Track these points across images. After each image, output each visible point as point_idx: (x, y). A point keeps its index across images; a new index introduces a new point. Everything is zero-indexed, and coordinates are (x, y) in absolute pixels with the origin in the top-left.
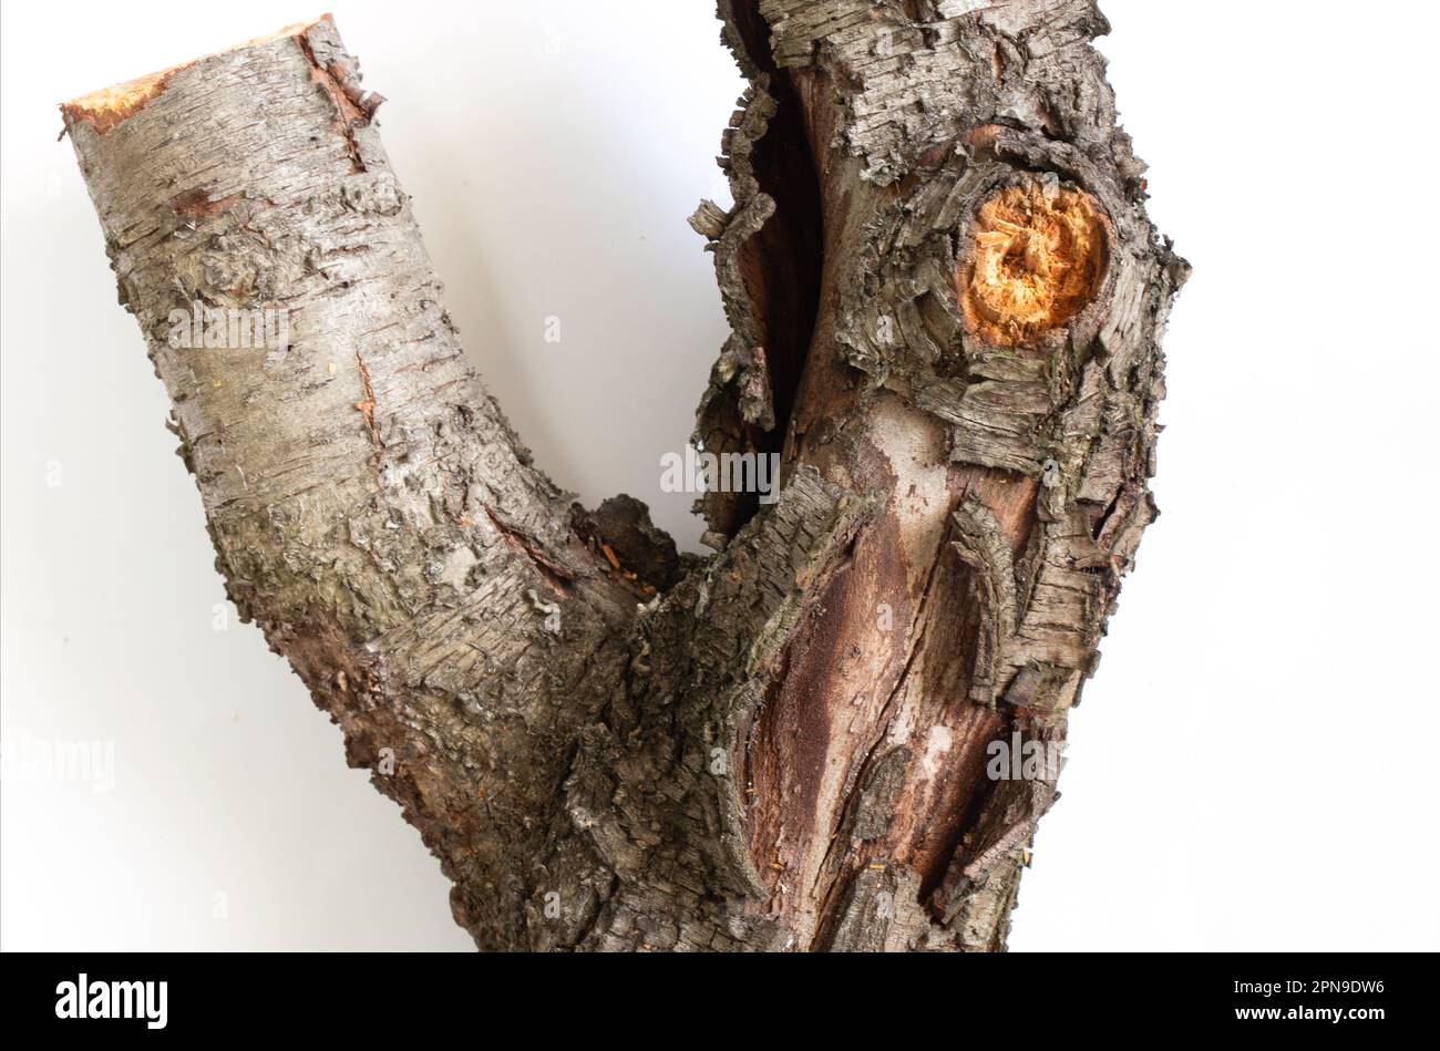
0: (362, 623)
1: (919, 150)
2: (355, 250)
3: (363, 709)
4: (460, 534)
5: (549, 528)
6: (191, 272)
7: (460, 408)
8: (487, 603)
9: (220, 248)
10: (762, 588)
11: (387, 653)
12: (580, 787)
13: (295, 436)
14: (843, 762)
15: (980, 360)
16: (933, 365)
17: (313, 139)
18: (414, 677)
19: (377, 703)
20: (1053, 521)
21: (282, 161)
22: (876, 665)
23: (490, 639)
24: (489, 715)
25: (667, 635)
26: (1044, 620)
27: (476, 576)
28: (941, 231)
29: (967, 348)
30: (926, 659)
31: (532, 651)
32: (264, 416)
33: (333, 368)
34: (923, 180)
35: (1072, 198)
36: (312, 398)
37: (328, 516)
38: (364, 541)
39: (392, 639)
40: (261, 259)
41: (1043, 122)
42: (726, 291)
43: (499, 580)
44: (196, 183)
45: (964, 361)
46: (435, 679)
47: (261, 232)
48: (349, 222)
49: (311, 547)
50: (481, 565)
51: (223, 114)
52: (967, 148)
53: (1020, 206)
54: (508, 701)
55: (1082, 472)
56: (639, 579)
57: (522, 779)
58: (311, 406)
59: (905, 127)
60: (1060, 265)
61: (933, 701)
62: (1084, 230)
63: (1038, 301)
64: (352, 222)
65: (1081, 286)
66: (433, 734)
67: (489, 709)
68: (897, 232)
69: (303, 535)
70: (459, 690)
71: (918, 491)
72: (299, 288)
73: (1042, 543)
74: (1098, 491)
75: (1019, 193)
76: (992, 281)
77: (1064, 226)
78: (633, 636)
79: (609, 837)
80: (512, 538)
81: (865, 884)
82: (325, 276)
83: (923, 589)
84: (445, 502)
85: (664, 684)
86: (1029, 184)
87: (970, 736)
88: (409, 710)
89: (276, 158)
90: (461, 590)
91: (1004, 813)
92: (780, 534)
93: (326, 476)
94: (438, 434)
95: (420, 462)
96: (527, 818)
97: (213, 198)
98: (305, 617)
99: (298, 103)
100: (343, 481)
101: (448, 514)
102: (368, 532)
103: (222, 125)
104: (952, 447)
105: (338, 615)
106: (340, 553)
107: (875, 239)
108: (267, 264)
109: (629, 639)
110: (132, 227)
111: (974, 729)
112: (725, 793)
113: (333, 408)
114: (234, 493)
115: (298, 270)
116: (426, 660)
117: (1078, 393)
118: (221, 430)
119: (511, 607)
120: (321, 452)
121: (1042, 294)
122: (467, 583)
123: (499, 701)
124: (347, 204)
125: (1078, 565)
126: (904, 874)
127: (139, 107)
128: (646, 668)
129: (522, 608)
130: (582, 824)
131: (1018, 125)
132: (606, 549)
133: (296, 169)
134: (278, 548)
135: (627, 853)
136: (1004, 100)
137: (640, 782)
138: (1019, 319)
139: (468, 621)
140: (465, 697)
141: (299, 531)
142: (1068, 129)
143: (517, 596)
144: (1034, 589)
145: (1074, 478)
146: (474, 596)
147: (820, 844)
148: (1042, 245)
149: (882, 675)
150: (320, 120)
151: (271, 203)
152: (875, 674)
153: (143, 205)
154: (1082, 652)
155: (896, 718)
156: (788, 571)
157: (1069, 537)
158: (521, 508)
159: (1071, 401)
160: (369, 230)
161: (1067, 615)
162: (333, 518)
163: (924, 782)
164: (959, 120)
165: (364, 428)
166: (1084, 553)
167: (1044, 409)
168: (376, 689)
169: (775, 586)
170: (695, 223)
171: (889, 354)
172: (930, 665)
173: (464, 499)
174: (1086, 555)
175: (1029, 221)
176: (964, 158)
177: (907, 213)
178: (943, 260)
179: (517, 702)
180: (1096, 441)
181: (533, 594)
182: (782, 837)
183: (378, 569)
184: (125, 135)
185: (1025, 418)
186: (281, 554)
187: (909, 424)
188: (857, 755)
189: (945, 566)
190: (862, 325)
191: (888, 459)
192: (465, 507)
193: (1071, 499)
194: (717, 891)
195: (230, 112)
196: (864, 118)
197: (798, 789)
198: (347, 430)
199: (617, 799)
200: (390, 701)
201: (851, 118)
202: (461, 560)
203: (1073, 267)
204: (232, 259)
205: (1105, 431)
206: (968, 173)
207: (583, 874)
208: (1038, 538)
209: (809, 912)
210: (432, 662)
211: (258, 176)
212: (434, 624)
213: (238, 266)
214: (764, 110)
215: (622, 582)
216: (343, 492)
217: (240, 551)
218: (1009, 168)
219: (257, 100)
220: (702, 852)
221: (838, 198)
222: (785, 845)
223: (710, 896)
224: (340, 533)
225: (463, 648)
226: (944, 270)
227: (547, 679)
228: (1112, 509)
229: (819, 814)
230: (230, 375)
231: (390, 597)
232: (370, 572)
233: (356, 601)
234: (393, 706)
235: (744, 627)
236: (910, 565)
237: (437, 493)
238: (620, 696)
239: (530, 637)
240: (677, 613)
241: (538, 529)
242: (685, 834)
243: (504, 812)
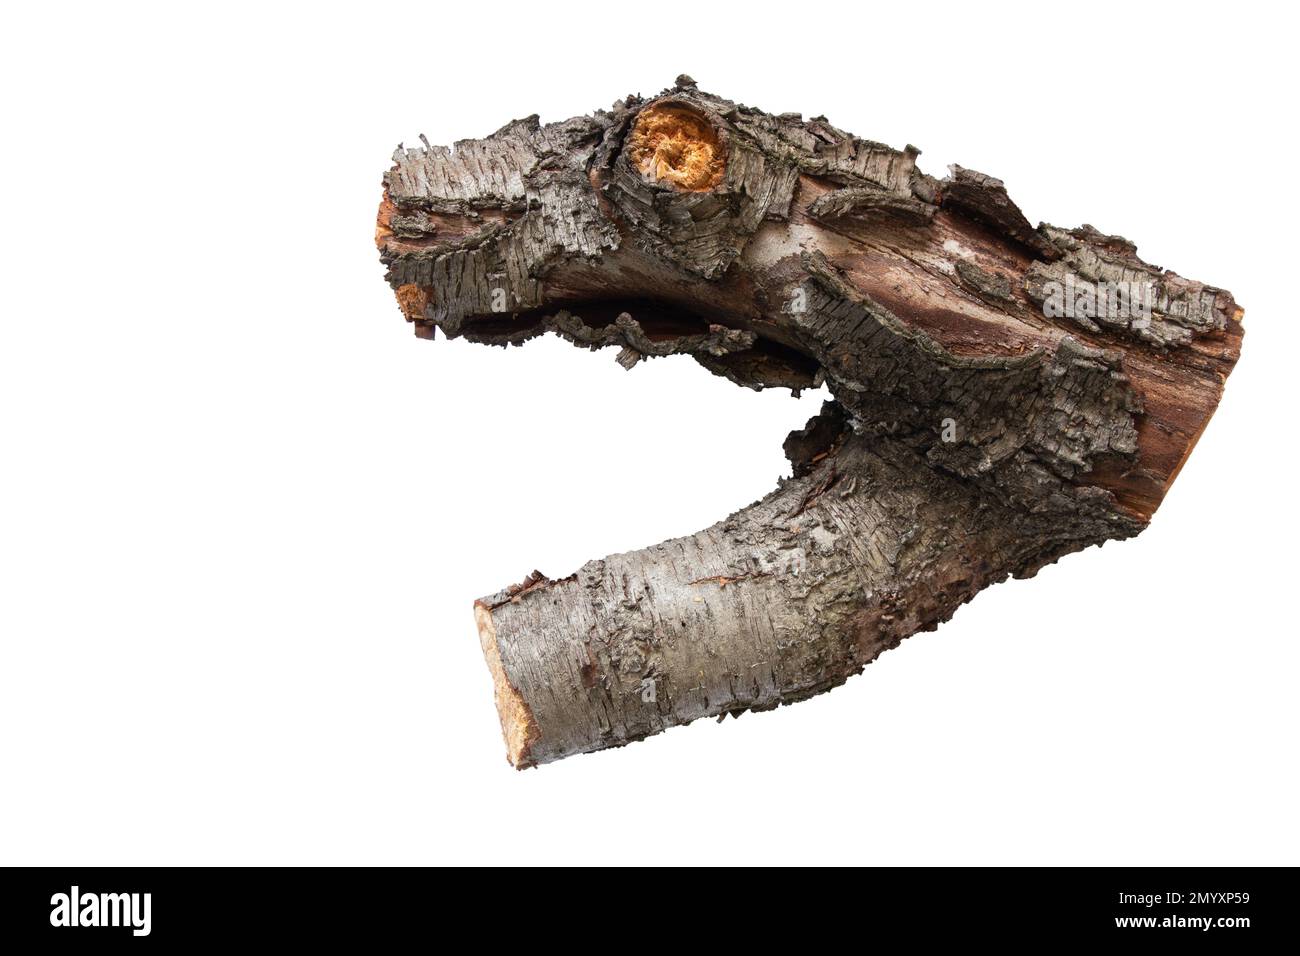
0: (855, 597)
1: (602, 215)
2: (626, 582)
3: (904, 607)
4: (804, 533)
5: (801, 489)
6: (631, 682)
7: (726, 531)
8: (848, 523)
9: (619, 661)
10: (855, 339)
11: (873, 585)
12: (965, 466)
13: (737, 626)
14: (962, 303)
15: (732, 184)
16: (732, 217)
17: (555, 603)
18: (889, 571)
19: (903, 597)
20: (826, 165)
21: (568, 621)
22: (906, 277)
23: (869, 522)
24: (915, 526)
25: (875, 411)
26: (886, 177)
27: (831, 526)
28: (655, 200)
29: (725, 192)
30: (905, 247)
31: (878, 497)
32: (723, 644)
33: (698, 599)
34: (621, 213)
35: (641, 122)
36: (715, 613)
37: (788, 611)
38: (805, 590)
39: (865, 581)
40: (628, 636)
41: (591, 146)
42: (673, 350)
43: (833, 514)
44: (577, 673)
45: (731, 195)
46: (891, 557)
47: (611, 635)
48: (608, 584)
49: (806, 624)
50: (823, 523)
51: (537, 654)
52: (605, 184)
53: (643, 155)
54: (908, 514)
55: (799, 147)
56: (835, 444)
57: (955, 510)
58: (720, 614)
59: (588, 222)
60: (679, 134)
61: (929, 247)
62: (661, 117)
63: (700, 149)
64: (608, 582)
65: (693, 124)
66: (924, 564)
67: (911, 526)
68: (650, 231)
69: (798, 628)
70: (899, 544)
71: (803, 242)
72: (647, 615)
73: (840, 173)
74: (810, 143)
75: (635, 152)
76: (685, 175)
77: (657, 129)
78: (875, 431)
79: (997, 451)
80: (808, 505)
81: (1037, 293)
82: (641, 599)
83: (862, 246)
84: (784, 540)
85: (906, 413)
86: (631, 146)
87: (950, 229)
88: (909, 577)
89: (566, 624)
90: (838, 536)
91: (1000, 206)
92: (824, 325)
93: (764, 609)
94: (741, 542)
95: (759, 553)
96: (981, 506)
97: (588, 663)
98: (847, 636)
99: (532, 611)
100: (767, 599)
101: (791, 539)
102: (799, 587)
103: (543, 655)
104: (779, 216)
105: (849, 613)
106: (811, 606)
107: (653, 246)
108: (631, 632)
109: (877, 434)
110: (600, 720)
111: (946, 227)
112: (980, 363)
113: (722, 601)
114: (768, 672)
115: (636, 615)
116: (879, 562)
117: (754, 138)
118: (729, 675)
119: (851, 508)
120: (749, 612)
121: (696, 147)
122: (834, 532)
123: (907, 520)
124: (598, 585)
125: (854, 155)
126: (1032, 270)
127: (527, 706)
128: (895, 424)
129: (851, 502)
130: (989, 465)
131: (592, 160)
132: (815, 459)
133: (573, 613)
134: (805, 647)
135: (1008, 440)
136: (576, 167)
137: (965, 428)
138: (710, 160)
139: (857, 534)
140: (904, 540)
141: (795, 631)
142: (597, 131)
143: (844, 504)
144: (867, 179)
145: (802, 152)
146: (842, 529)
147: (1010, 322)
148: (666, 143)
149: (912, 274)
150: (543, 599)
151: (594, 627)
152: (911, 278)
153: (587, 712)
154: (906, 156)
155: (938, 268)
156: (847, 320)
157: (837, 159)
158: (791, 502)
159: (758, 143)
160: (613, 573)
161: (883, 163)
162: (789, 608)
163: (977, 258)
164: (587, 190)
165: (736, 584)
166: (847, 150)
167: (762, 159)
168: (894, 595)
169: (856, 328)
170: (629, 367)
171: (722, 245)
172: (907, 245)
173: (782, 530)
174: (848, 150)
175: (652, 150)
176: (611, 185)
177: (640, 223)
178: (671, 199)
179: (909, 509)
180: (781, 137)
181: (843, 494)
182: (1004, 345)
183: (822, 584)
184: (543, 718)
185: (766, 170)
186: (808, 644)
187: (763, 243)
188: (959, 293)
189: (849, 231)
190: (703, 260)
191: (783, 259)
192: (787, 530)
193: (814, 155)
194: (1035, 385)
195: (535, 650)
196: (580, 246)
197: (976, 332)
198: (736, 594)
199: (975, 442)
200: (903, 588)
201: (578, 254)
202: (821, 535)
203: (681, 127)
204: (626, 654)
205: (776, 131)
206: (620, 184)
207: (1019, 470)
208: (836, 175)
209: (1051, 332)
210: (881, 558)
211: (576, 634)
212: (858, 554)
213: (631, 650)
214: (565, 318)
215: (835, 453)
216: (774, 600)
217: (803, 673)
218: (620, 157)
219: (529, 633)
220: (1011, 392)
221: (622, 277)
222: (1009, 343)
223: (1038, 390)
224: (798, 604)
225: (874, 538)
226: (678, 198)
227: (896, 489)
228: (820, 137)
229: (992, 321)
230: (697, 664)
231: (840, 578)
232: (823, 589)
233: (840, 600)
234: (906, 587)
235: (878, 352)
236: (848, 251)
237: (778, 545)
238: (911, 441)
239: (869, 498)
240: (862, 404)
241: (801, 493)
242: (999, 403)
243: (975, 524)
